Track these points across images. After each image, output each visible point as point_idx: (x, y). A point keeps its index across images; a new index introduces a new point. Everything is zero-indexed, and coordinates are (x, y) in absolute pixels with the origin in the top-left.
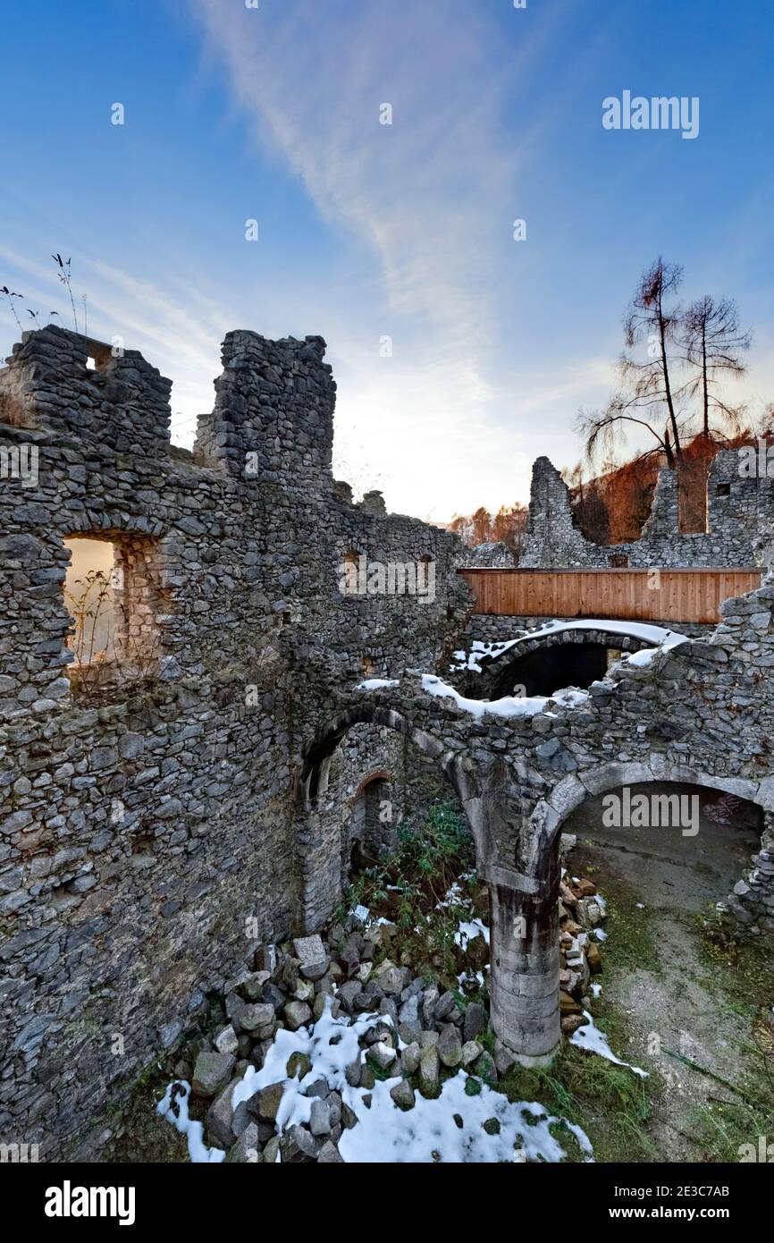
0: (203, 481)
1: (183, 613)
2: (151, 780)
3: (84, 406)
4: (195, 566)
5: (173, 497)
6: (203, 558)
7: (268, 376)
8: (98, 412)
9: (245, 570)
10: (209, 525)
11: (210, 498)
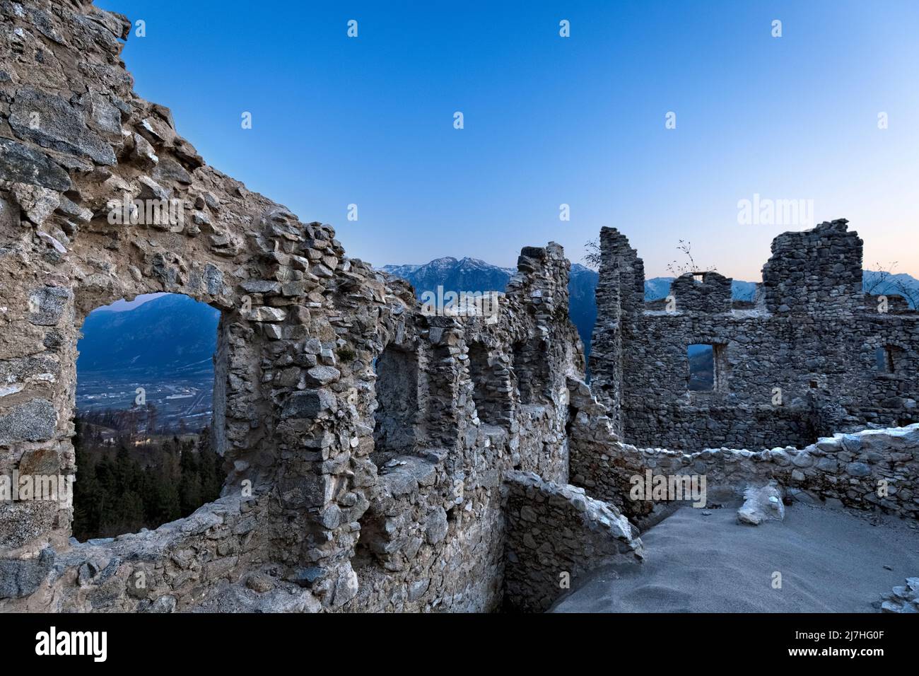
0: (748, 319)
1: (739, 376)
2: (721, 441)
3: (693, 299)
4: (745, 356)
5: (732, 328)
6: (749, 352)
7: (796, 257)
8: (699, 300)
9: (778, 358)
10: (753, 338)
11: (753, 326)
